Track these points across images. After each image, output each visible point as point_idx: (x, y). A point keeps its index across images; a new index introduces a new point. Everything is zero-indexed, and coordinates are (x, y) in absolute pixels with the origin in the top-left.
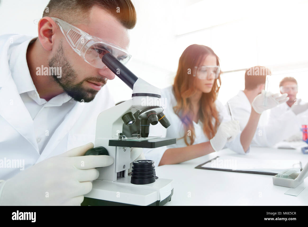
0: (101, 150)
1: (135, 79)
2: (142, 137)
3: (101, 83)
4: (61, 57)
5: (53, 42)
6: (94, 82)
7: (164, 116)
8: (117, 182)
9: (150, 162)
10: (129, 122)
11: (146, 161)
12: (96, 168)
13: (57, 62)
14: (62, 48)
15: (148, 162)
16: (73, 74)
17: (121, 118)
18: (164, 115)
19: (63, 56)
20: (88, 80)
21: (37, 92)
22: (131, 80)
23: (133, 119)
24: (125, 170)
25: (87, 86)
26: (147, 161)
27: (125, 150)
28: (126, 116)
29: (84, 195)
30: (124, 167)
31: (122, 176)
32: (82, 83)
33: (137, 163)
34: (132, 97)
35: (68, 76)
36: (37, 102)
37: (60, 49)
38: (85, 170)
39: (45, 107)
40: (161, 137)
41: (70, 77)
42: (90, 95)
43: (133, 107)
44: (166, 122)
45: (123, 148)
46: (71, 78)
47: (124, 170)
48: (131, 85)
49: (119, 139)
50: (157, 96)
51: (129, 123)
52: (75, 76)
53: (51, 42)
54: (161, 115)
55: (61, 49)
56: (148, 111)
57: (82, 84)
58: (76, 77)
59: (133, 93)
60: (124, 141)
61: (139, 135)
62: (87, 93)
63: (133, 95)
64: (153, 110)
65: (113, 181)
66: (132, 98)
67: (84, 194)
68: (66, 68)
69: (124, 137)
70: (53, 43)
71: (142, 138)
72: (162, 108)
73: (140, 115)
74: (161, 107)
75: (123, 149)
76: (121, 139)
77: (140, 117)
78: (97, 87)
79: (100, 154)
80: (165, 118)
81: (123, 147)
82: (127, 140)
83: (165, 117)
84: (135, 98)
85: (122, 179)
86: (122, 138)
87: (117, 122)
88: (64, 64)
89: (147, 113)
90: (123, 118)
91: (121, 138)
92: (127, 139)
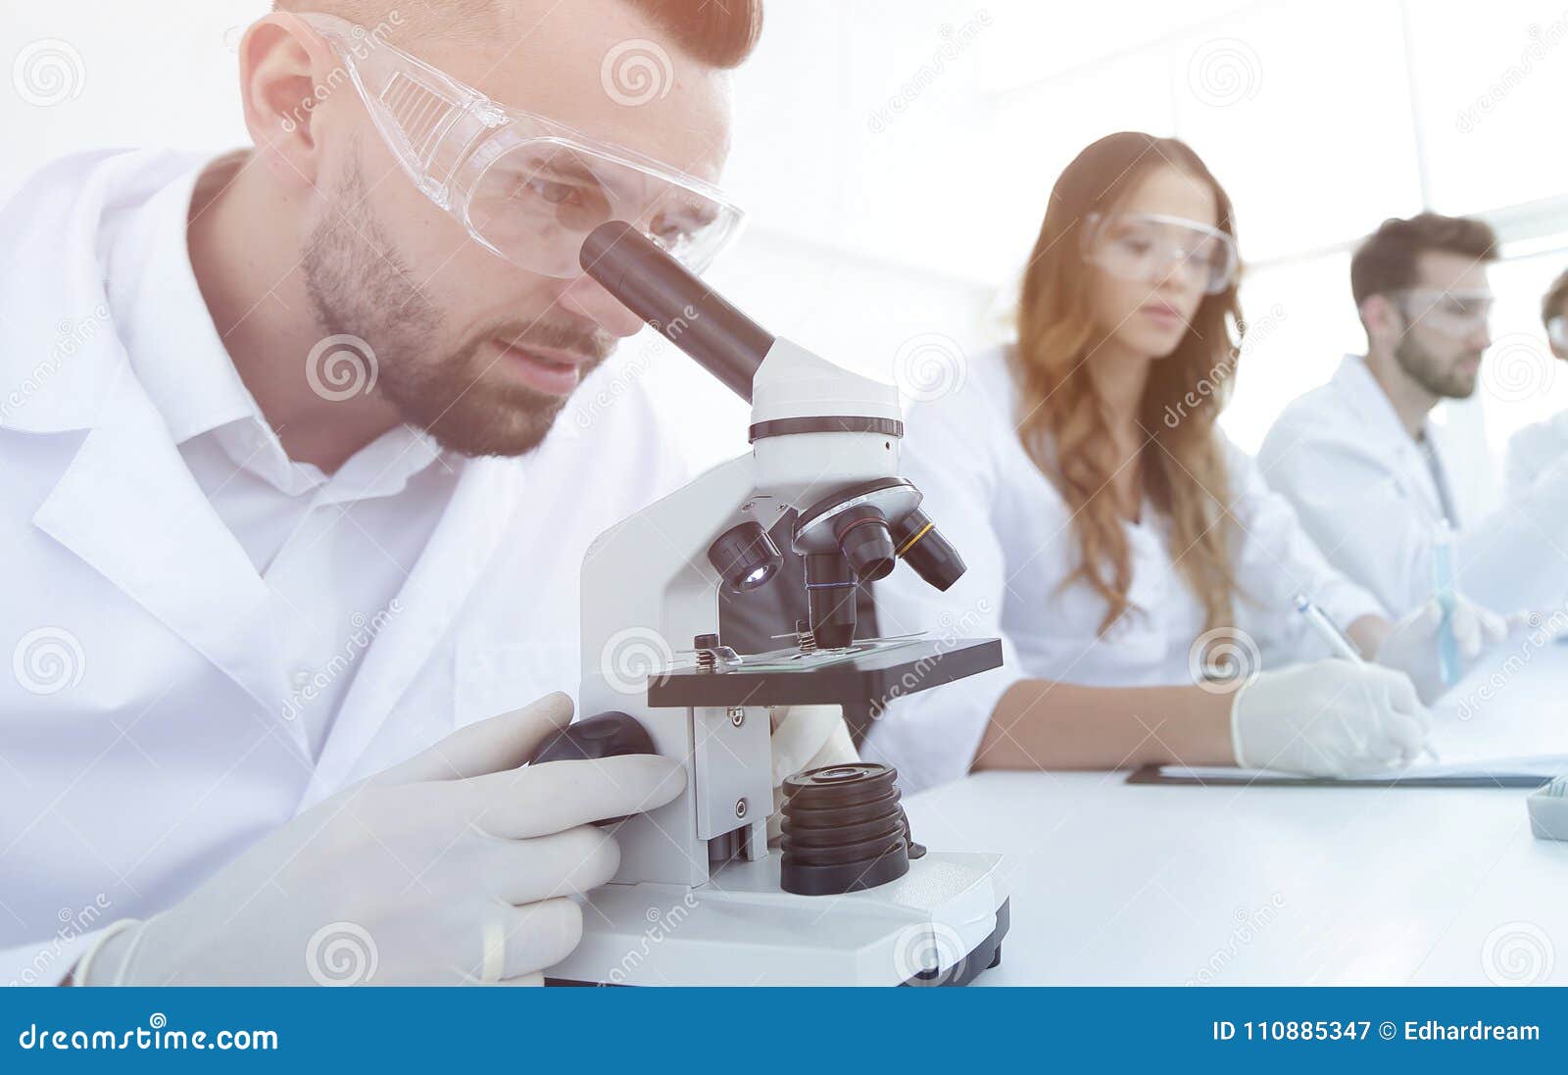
0: (615, 731)
1: (760, 343)
2: (821, 646)
3: (571, 354)
4: (357, 223)
5: (315, 141)
6: (535, 347)
7: (928, 528)
8: (715, 889)
9: (873, 772)
10: (748, 572)
11: (854, 771)
12: (597, 824)
13: (339, 245)
14: (357, 172)
15: (862, 775)
16: (418, 308)
17: (704, 555)
18: (927, 523)
19: (366, 213)
20: (502, 338)
21: (266, 427)
22: (739, 351)
23: (764, 558)
24: (750, 825)
25: (496, 368)
26: (859, 770)
27: (739, 723)
28: (728, 544)
29: (544, 971)
30: (741, 809)
31: (735, 855)
32: (469, 351)
33: (808, 781)
34: (751, 442)
35: (398, 317)
36: (273, 480)
37: (351, 177)
38: (538, 842)
39: (321, 509)
40: (922, 638)
41: (407, 324)
42: (517, 422)
43: (761, 495)
44: (941, 558)
45: (729, 710)
46: (410, 330)
47: (742, 823)
48: (741, 380)
49: (703, 667)
50: (884, 429)
51: (749, 580)
52: (431, 320)
53: (307, 139)
54: (908, 522)
55: (355, 181)
56: (837, 510)
57: (474, 358)
58: (439, 322)
59: (752, 419)
60: (724, 676)
61: (805, 635)
62: (501, 409)
63: (757, 432)
64: (863, 499)
65: (689, 888)
66: (751, 447)
67: (542, 967)
68: (387, 277)
69: (725, 654)
70: (316, 148)
71: (823, 651)
72: (910, 489)
73: (799, 535)
74: (904, 482)
75: (728, 714)
76: (708, 667)
77: (802, 542)
78: (552, 376)
79: (611, 749)
80: (930, 538)
81: (726, 708)
82: (742, 670)
83: (932, 535)
84: (768, 444)
85: (738, 869)
86: (718, 661)
87: (683, 581)
88: (373, 255)
89: (835, 521)
90: (715, 553)
91: (708, 659)
92: (741, 661)
